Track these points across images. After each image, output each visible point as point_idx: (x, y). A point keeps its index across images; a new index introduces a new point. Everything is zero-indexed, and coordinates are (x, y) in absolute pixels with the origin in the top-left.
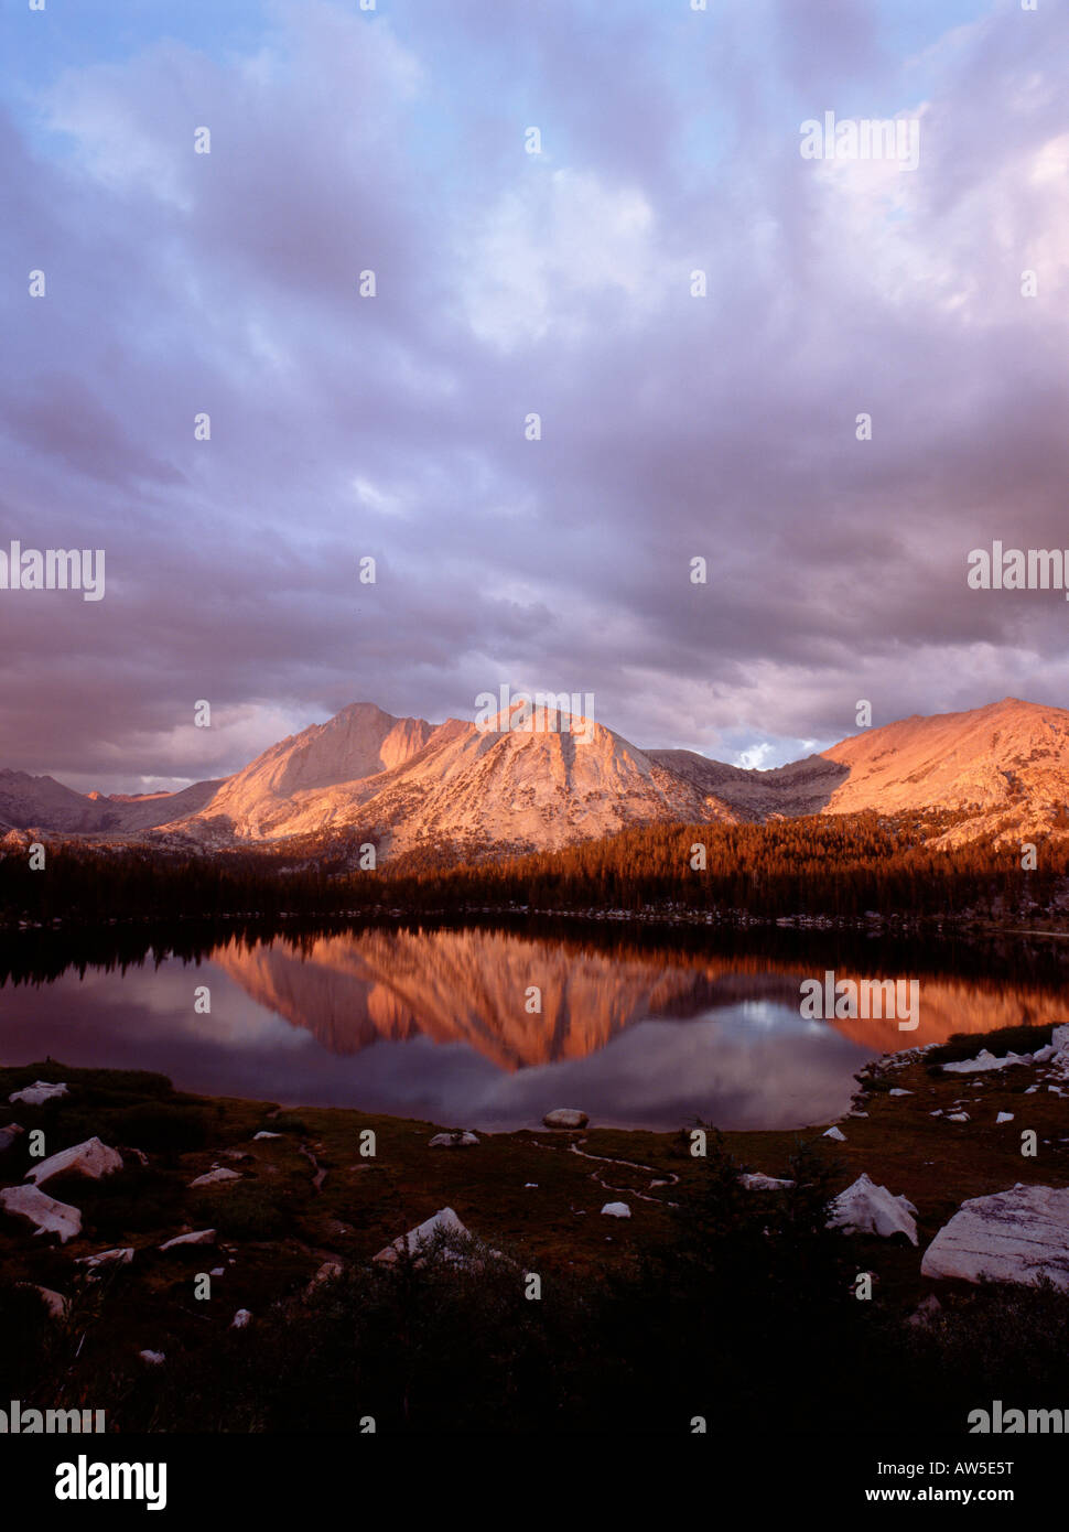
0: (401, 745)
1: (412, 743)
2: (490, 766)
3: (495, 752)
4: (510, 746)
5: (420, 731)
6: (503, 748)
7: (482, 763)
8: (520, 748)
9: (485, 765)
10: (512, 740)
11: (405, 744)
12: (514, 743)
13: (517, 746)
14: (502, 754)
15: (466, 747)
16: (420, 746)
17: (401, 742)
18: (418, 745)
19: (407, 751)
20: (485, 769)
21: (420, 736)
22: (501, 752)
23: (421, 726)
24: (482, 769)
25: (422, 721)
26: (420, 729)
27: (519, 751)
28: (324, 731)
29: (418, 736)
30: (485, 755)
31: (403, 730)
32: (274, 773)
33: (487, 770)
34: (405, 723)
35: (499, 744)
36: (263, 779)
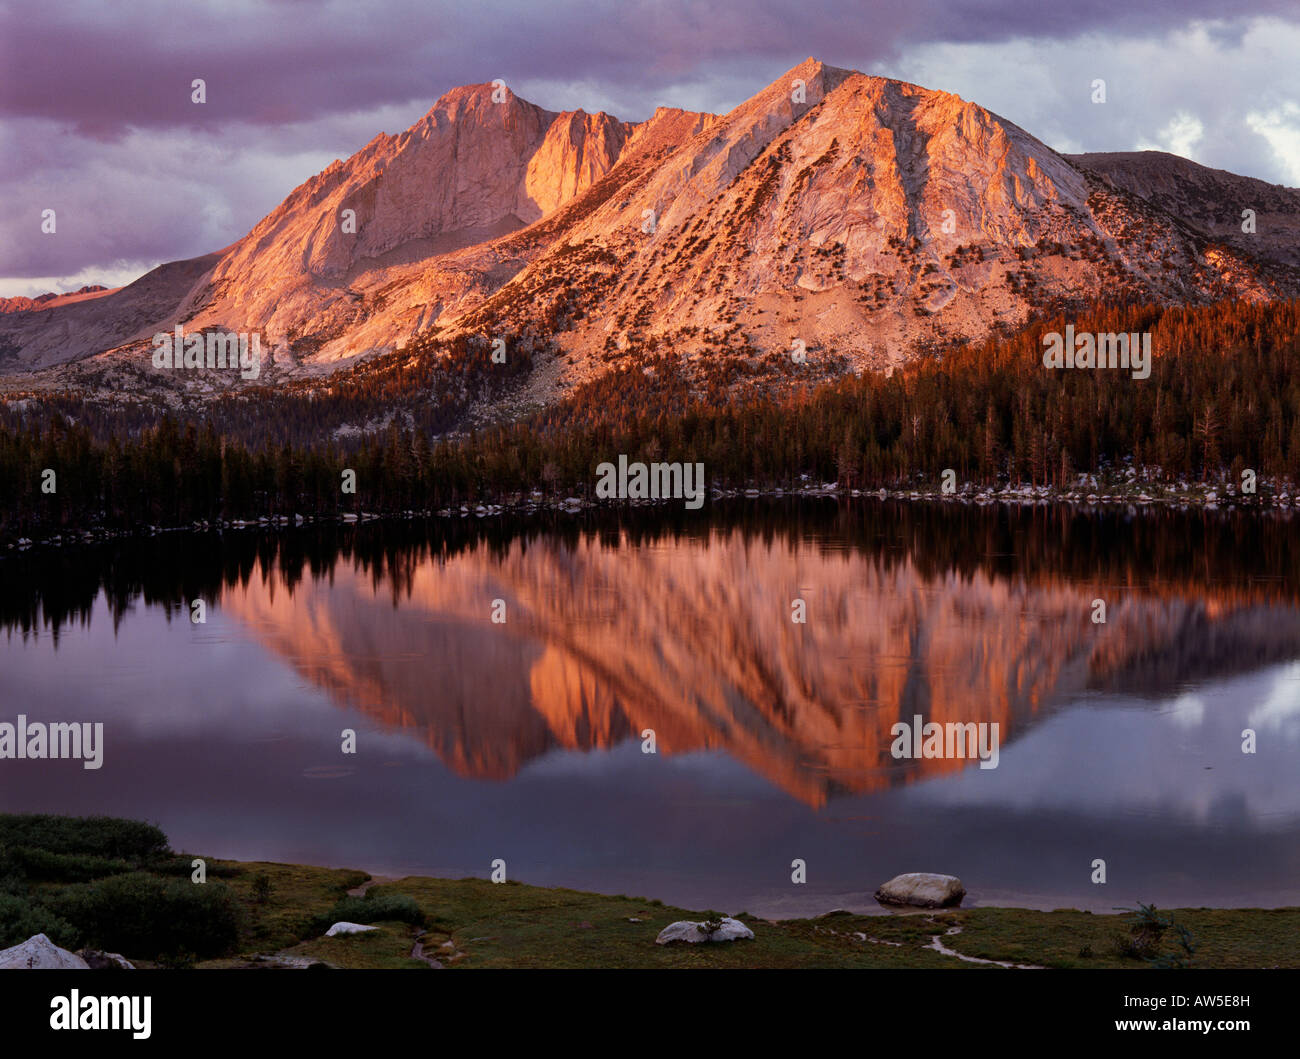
0: (565, 170)
1: (586, 163)
2: (748, 203)
3: (759, 174)
4: (789, 160)
5: (601, 137)
6: (775, 164)
7: (733, 196)
8: (809, 161)
9: (739, 201)
10: (793, 146)
11: (571, 163)
12: (797, 151)
13: (803, 158)
14: (775, 176)
15: (695, 168)
16: (603, 168)
17: (564, 160)
18: (599, 166)
19: (577, 178)
20: (739, 208)
21: (601, 148)
22: (770, 171)
23: (602, 126)
24: (732, 208)
25: (604, 113)
26: (601, 131)
27: (808, 168)
28: (404, 147)
29: (597, 147)
30: (737, 180)
31: (565, 137)
32: (311, 238)
33: (743, 209)
34: (569, 122)
35: (766, 154)
36: (289, 250)
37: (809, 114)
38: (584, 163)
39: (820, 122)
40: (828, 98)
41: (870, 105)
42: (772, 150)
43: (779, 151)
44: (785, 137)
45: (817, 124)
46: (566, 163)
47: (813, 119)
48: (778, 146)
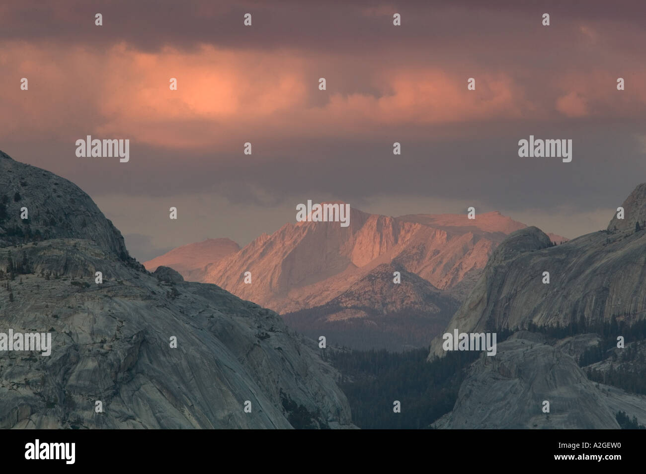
0: (375, 242)
2: (449, 283)
3: (452, 273)
4: (462, 269)
5: (391, 228)
6: (457, 270)
7: (445, 280)
8: (468, 269)
9: (446, 282)
10: (463, 264)
11: (378, 240)
12: (464, 266)
13: (466, 268)
14: (457, 275)
15: (434, 270)
16: (392, 242)
17: (374, 238)
18: (390, 242)
19: (380, 247)
20: (446, 285)
21: (391, 233)
22: (456, 273)
23: (391, 223)
24: (444, 285)
25: (392, 217)
26: (391, 225)
27: (467, 272)
28: (305, 234)
29: (389, 233)
30: (446, 275)
31: (375, 228)
32: (272, 276)
33: (448, 285)
34: (376, 221)
35: (455, 267)
36: (261, 281)
37: (468, 253)
38: (383, 241)
39: (472, 255)
40: (475, 247)
41: (487, 251)
42: (457, 265)
43: (459, 265)
44: (461, 261)
45: (471, 257)
46: (375, 240)
47: (470, 254)
48: (458, 264)
